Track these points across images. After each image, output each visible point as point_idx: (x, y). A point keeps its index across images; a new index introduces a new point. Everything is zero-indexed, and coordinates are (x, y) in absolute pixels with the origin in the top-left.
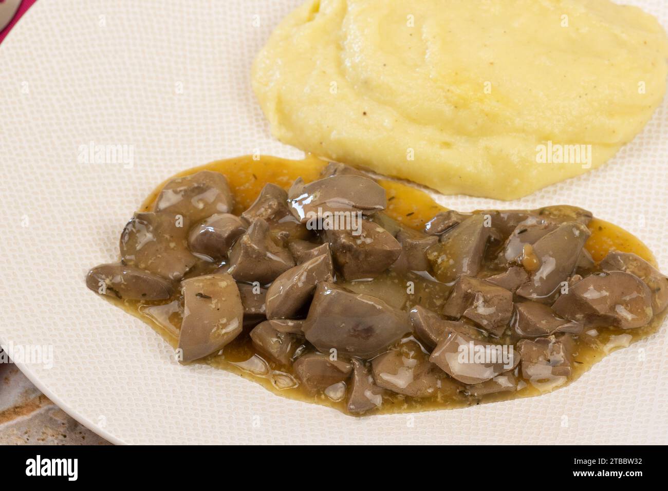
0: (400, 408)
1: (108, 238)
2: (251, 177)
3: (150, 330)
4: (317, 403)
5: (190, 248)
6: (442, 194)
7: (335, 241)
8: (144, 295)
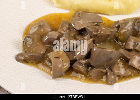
0: (123, 80)
1: (17, 45)
2: (54, 20)
3: (40, 71)
4: (98, 83)
5: (44, 44)
6: (110, 15)
7: (92, 34)
8: (35, 60)
